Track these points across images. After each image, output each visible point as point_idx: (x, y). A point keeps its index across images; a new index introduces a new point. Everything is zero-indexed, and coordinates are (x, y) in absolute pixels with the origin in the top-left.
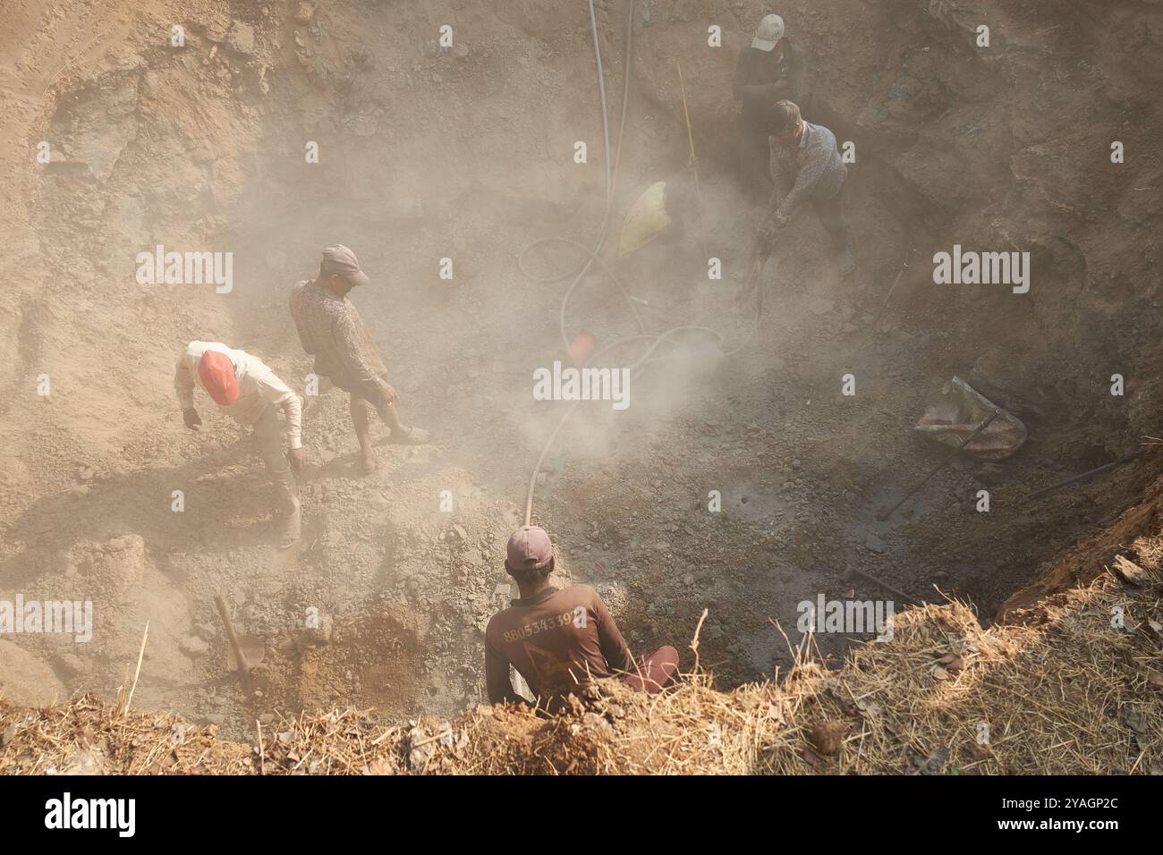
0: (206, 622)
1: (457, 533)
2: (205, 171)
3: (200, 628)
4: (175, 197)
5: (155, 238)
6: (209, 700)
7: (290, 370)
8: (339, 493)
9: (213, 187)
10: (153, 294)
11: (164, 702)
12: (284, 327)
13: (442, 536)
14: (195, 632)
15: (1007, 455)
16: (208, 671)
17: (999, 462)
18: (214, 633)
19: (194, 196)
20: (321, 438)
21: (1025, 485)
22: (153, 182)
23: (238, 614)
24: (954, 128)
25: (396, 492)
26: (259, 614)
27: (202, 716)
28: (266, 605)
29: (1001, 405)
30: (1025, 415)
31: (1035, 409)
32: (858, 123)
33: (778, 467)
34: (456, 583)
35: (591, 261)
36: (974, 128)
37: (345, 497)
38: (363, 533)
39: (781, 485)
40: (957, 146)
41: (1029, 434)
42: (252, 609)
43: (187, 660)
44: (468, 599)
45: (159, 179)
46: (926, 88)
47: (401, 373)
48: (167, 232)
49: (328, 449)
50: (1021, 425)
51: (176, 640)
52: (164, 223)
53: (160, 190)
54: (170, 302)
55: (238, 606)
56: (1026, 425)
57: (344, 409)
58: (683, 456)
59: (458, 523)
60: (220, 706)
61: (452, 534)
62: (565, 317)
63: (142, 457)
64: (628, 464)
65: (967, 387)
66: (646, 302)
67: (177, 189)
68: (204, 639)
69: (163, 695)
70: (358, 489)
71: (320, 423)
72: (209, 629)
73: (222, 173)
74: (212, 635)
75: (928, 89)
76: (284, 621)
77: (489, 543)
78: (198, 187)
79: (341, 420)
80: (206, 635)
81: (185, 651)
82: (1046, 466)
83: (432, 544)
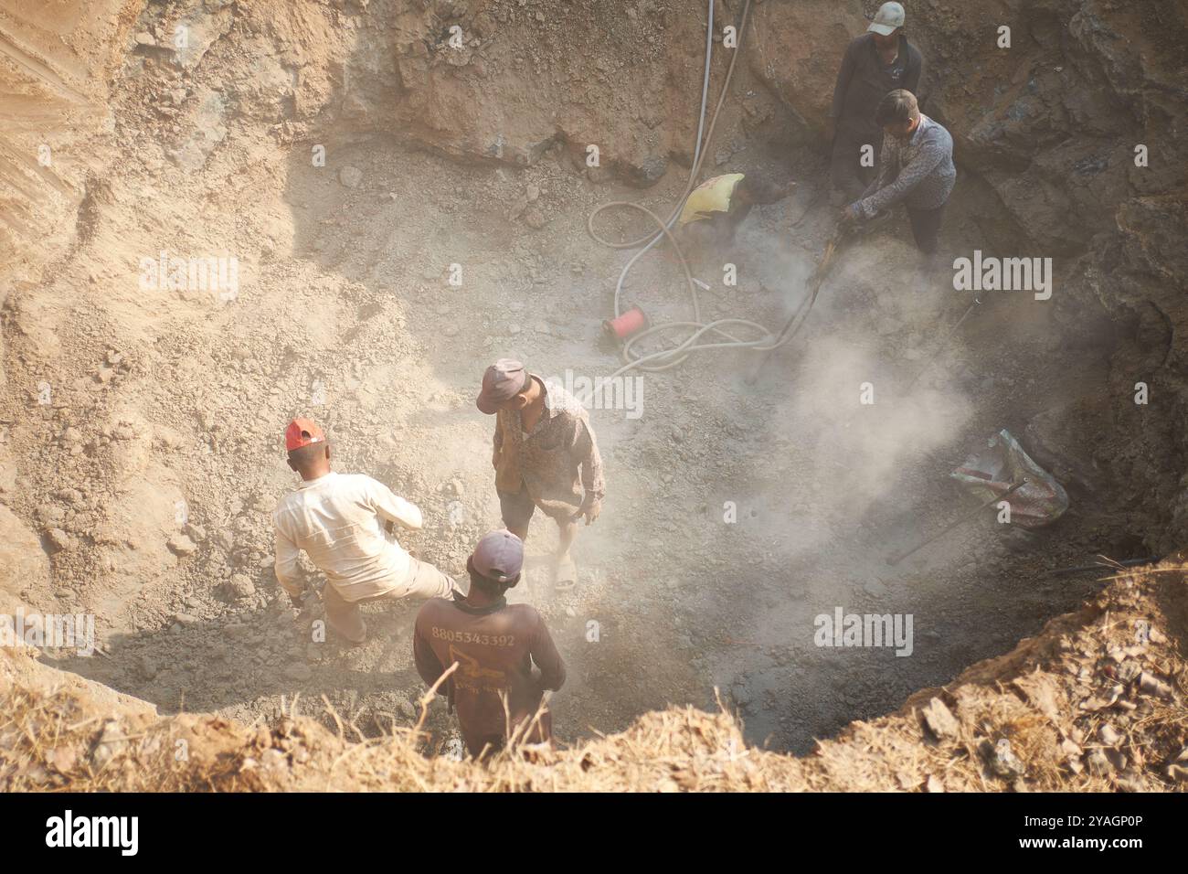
0: (199, 524)
1: (454, 487)
2: (292, 75)
3: (191, 528)
4: (257, 98)
5: (231, 135)
6: (184, 600)
7: (338, 290)
8: (352, 423)
9: (297, 93)
10: (218, 191)
11: (140, 592)
12: (344, 246)
13: (440, 488)
14: (186, 531)
15: (1040, 524)
16: (191, 571)
17: (1030, 529)
18: (203, 536)
19: (277, 100)
20: (350, 365)
21: (1051, 559)
22: (238, 79)
23: (231, 522)
24: (1069, 161)
25: (407, 433)
26: (248, 528)
27: (173, 613)
28: (257, 519)
29: (1049, 470)
30: (1070, 486)
31: (1085, 482)
32: (969, 137)
33: (796, 486)
34: (441, 537)
35: (661, 235)
36: (1091, 166)
37: (357, 429)
38: (365, 468)
39: (795, 506)
40: (1068, 181)
41: (1070, 507)
42: (243, 520)
43: (174, 557)
44: (448, 556)
45: (243, 76)
46: (1049, 112)
47: (444, 315)
48: (244, 131)
49: (354, 377)
50: (1064, 495)
51: (166, 536)
52: (243, 121)
53: (243, 88)
54: (235, 202)
55: (232, 515)
56: (1071, 497)
57: (378, 340)
58: (702, 455)
59: (458, 478)
60: (192, 607)
61: (449, 487)
62: (621, 288)
63: (173, 352)
64: (643, 452)
65: (1014, 444)
66: (708, 288)
67: (261, 89)
68: (193, 540)
69: (142, 585)
70: (372, 424)
71: (352, 349)
72: (199, 531)
73: (308, 81)
74: (201, 538)
75: (1050, 114)
76: (270, 538)
77: (484, 503)
78: (282, 91)
79: (374, 351)
80: (195, 536)
81: (172, 548)
82: (1080, 544)
83: (428, 493)
